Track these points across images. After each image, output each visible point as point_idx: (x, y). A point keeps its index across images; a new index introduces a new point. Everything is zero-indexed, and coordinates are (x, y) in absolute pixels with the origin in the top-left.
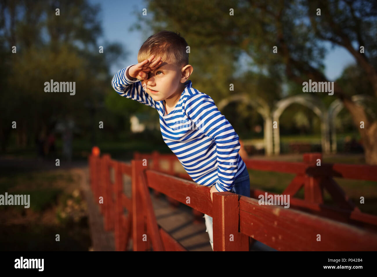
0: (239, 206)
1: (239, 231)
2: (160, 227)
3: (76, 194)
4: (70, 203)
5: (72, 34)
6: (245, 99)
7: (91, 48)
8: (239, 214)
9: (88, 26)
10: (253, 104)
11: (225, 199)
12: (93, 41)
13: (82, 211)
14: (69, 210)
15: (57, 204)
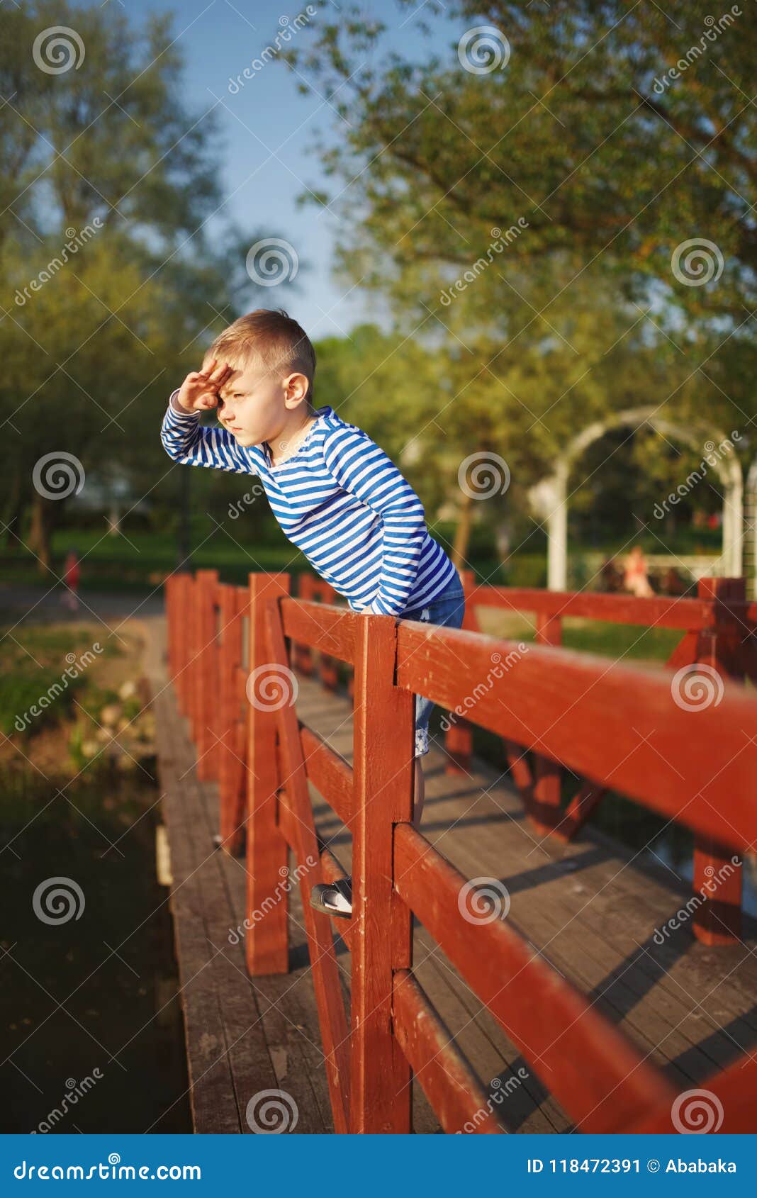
0: (396, 637)
1: (395, 683)
2: (301, 726)
3: (127, 690)
4: (109, 715)
5: (128, 204)
6: (660, 421)
7: (185, 248)
8: (396, 653)
9: (178, 178)
10: (685, 436)
11: (369, 623)
12: (193, 226)
13: (143, 739)
14: (105, 733)
15: (72, 717)
